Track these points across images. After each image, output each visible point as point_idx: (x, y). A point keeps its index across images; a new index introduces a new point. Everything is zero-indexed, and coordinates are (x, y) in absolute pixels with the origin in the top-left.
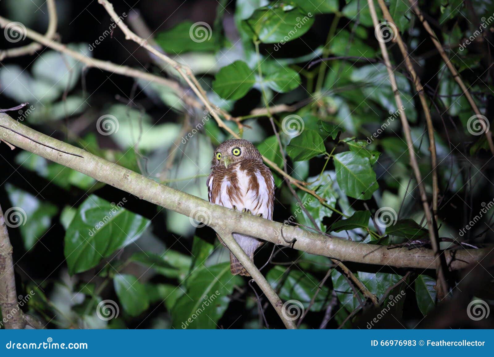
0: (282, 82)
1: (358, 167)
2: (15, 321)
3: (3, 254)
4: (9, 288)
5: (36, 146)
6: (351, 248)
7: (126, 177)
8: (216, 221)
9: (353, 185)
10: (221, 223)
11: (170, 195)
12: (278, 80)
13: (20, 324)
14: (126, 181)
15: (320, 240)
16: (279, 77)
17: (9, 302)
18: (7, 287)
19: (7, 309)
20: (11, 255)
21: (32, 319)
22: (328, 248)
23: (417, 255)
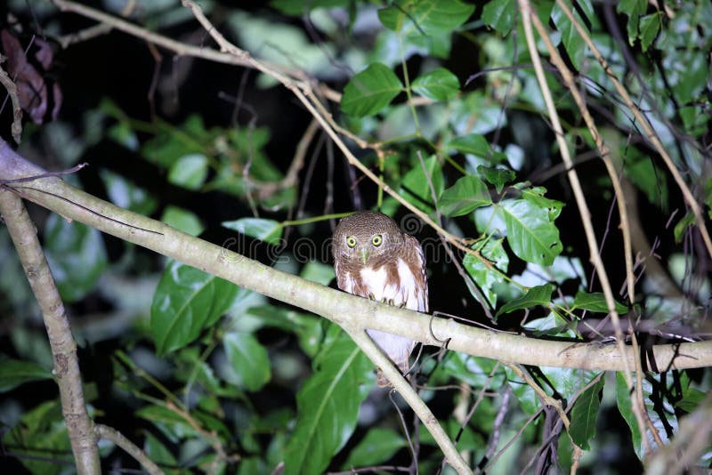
0: (435, 88)
1: (535, 221)
2: (84, 436)
3: (64, 353)
4: (74, 395)
5: (100, 221)
6: (523, 347)
7: (220, 259)
8: (343, 316)
9: (529, 245)
10: (349, 318)
11: (280, 283)
12: (430, 85)
13: (91, 440)
14: (221, 264)
15: (482, 338)
16: (431, 81)
17: (75, 413)
18: (71, 394)
19: (73, 421)
20: (75, 353)
21: (107, 431)
22: (493, 348)
23: (611, 355)
